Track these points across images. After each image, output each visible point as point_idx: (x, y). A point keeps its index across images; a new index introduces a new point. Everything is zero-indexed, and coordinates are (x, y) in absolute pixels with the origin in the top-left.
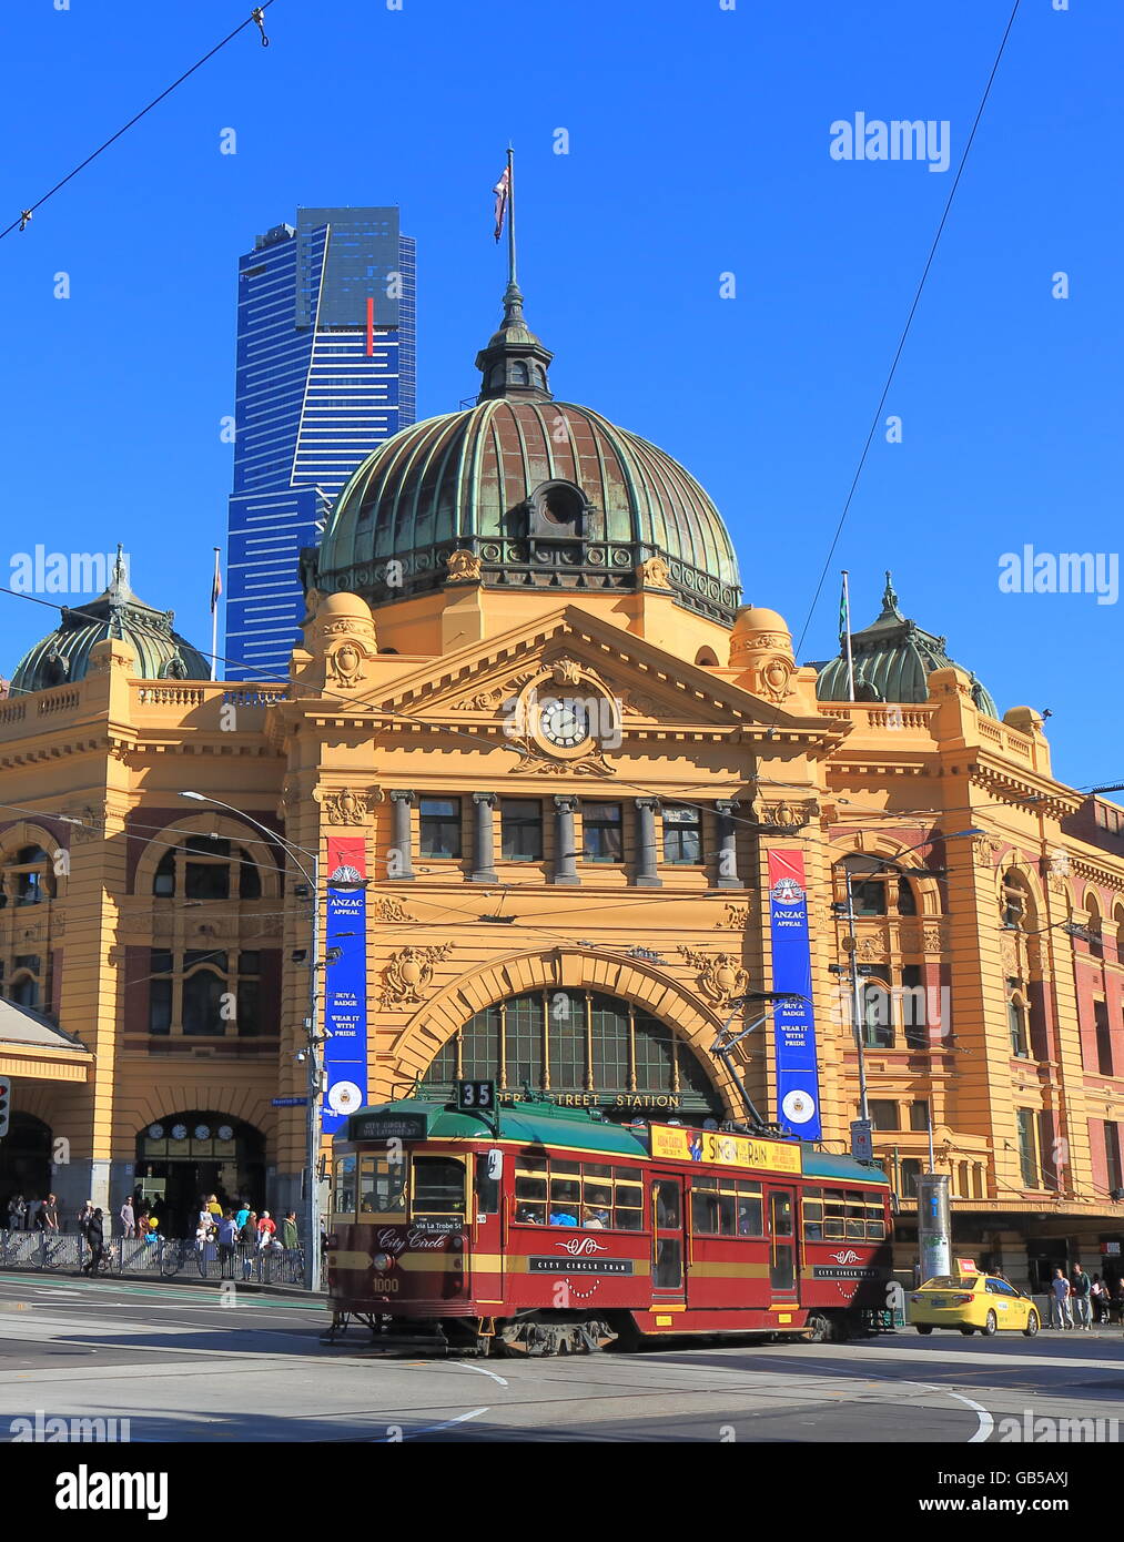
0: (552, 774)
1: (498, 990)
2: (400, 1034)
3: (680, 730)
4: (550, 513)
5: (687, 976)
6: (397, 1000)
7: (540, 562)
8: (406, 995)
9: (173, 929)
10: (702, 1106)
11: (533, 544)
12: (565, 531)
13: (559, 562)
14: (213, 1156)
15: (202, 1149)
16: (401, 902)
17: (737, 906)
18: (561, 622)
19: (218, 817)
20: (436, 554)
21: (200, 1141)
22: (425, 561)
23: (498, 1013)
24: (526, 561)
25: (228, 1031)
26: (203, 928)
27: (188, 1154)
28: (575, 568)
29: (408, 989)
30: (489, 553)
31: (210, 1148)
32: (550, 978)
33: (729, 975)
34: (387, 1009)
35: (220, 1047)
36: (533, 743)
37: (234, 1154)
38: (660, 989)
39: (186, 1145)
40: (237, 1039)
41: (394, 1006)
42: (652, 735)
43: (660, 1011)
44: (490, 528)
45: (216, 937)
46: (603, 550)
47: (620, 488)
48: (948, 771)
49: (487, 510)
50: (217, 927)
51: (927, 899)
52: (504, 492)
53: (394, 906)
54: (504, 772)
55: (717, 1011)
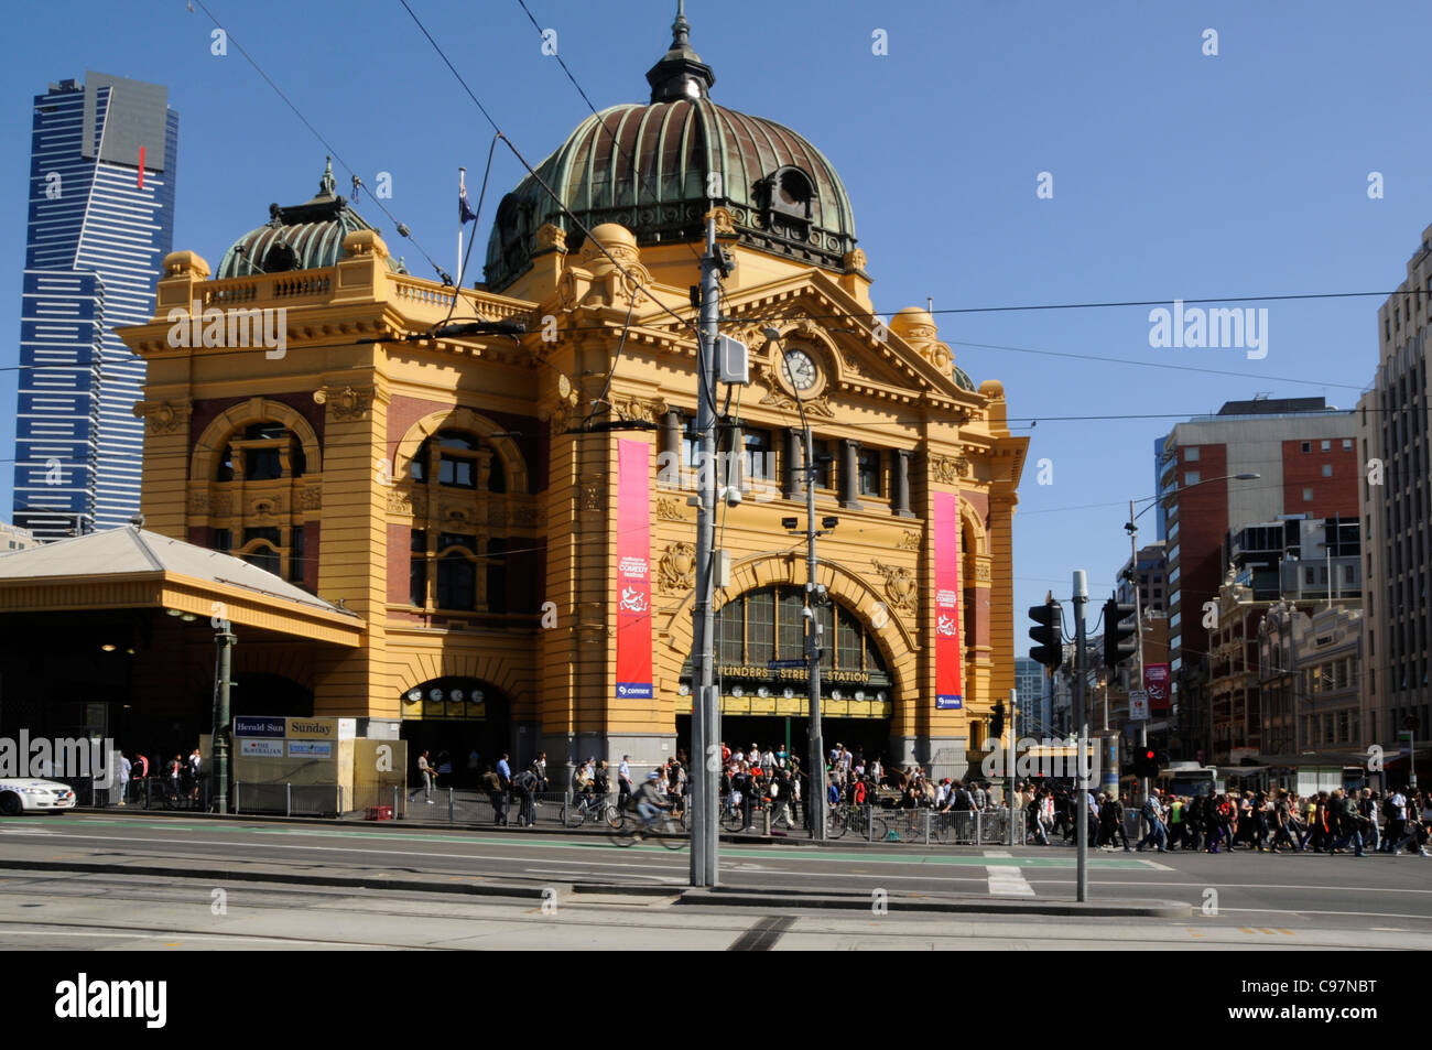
0: (789, 410)
1: (747, 582)
2: (673, 615)
3: (884, 388)
4: (785, 192)
5: (877, 582)
6: (671, 586)
7: (774, 233)
8: (678, 583)
9: (427, 512)
10: (882, 681)
11: (772, 216)
12: (796, 210)
13: (788, 236)
14: (465, 716)
15: (456, 710)
16: (675, 503)
17: (912, 531)
18: (808, 283)
19: (473, 414)
20: (685, 210)
21: (454, 702)
22: (673, 213)
23: (742, 603)
24: (765, 229)
25: (480, 607)
26: (453, 514)
27: (442, 714)
28: (801, 244)
29: (680, 578)
30: (737, 216)
31: (463, 709)
32: (785, 576)
33: (904, 585)
34: (663, 594)
35: (471, 621)
36: (777, 382)
37: (484, 715)
38: (860, 590)
39: (442, 706)
40: (488, 615)
41: (669, 590)
42: (864, 389)
43: (859, 608)
44: (738, 195)
45: (467, 523)
46: (820, 235)
47: (828, 187)
48: (1000, 454)
49: (734, 179)
50: (467, 514)
51: (979, 542)
52: (746, 167)
53: (669, 506)
54: (755, 402)
55: (897, 610)
